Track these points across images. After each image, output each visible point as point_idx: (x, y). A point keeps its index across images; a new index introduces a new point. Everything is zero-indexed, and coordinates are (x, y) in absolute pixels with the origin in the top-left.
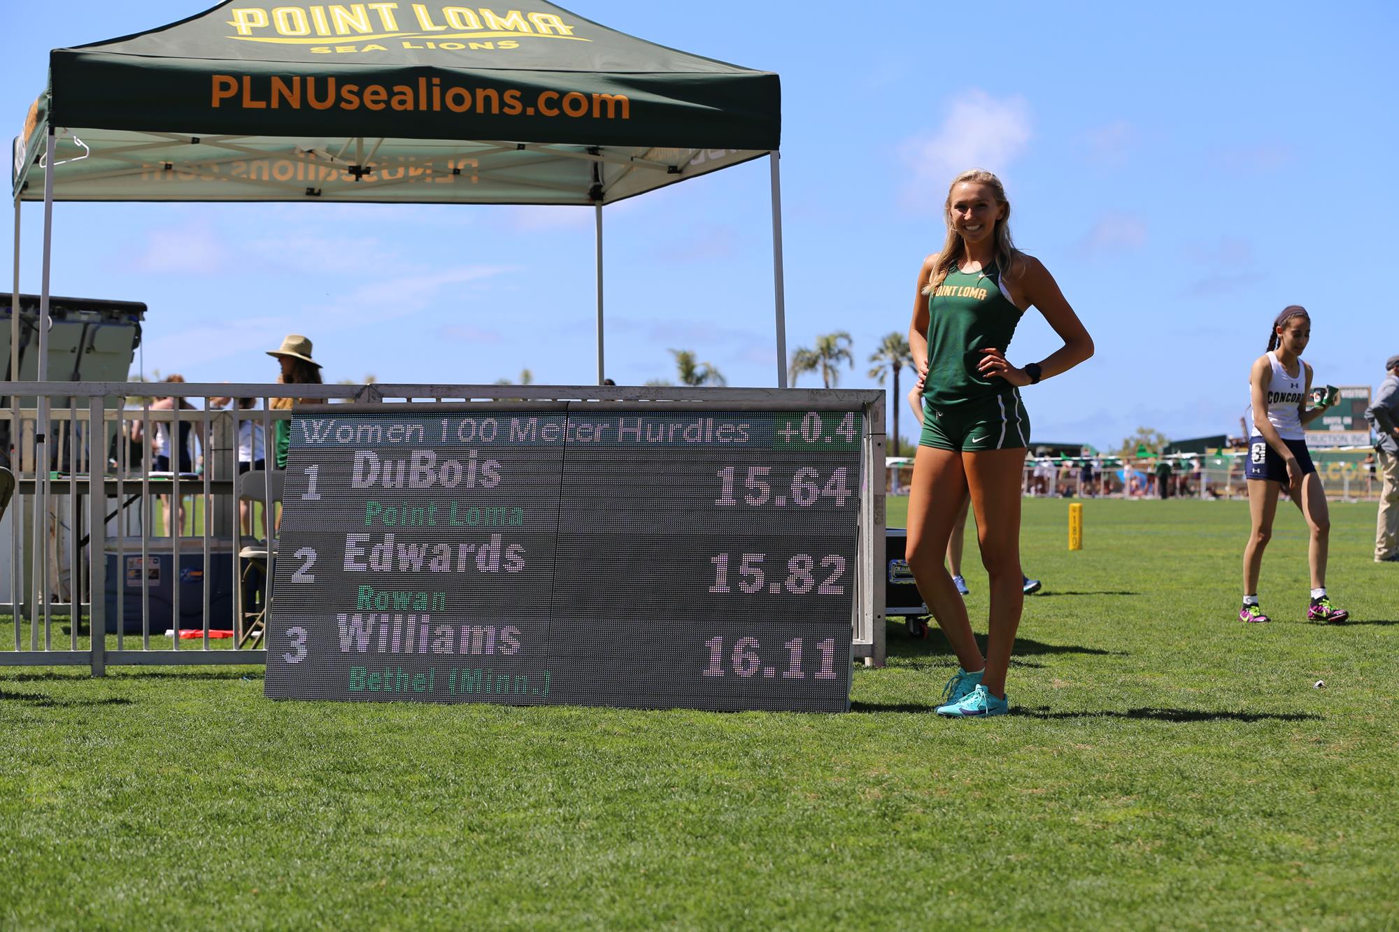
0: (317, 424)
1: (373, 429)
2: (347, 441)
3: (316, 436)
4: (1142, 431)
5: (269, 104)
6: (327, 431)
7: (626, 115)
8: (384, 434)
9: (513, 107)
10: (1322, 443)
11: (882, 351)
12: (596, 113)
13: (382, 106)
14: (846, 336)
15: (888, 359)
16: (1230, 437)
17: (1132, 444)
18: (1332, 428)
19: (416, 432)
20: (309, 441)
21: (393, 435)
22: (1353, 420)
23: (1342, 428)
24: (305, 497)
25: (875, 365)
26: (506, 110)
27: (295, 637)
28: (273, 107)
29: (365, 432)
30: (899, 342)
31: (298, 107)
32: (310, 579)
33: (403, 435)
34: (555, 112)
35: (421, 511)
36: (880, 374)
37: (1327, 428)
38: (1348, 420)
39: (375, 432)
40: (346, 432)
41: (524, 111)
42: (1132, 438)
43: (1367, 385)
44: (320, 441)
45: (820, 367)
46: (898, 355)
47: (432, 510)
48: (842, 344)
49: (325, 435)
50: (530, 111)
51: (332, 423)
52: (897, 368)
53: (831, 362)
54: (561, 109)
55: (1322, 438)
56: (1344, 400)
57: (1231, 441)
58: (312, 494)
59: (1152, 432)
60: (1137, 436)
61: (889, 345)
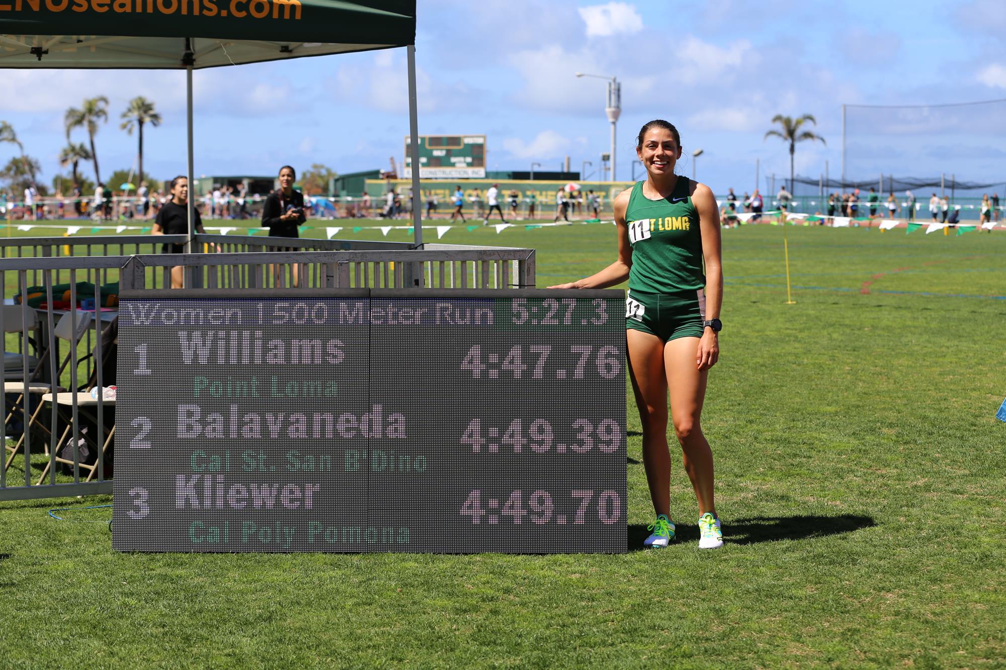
0: (143, 307)
1: (195, 312)
2: (171, 323)
3: (143, 318)
4: (315, 166)
5: (14, 7)
6: (153, 314)
7: (298, 16)
8: (206, 316)
9: (210, 10)
10: (450, 176)
11: (130, 110)
12: (276, 15)
13: (106, 9)
14: (105, 100)
15: (135, 115)
16: (382, 171)
17: (308, 175)
18: (457, 165)
19: (235, 315)
20: (137, 323)
21: (214, 318)
22: (473, 160)
23: (464, 165)
24: (136, 372)
25: (124, 121)
26: (205, 12)
27: (138, 496)
28: (17, 10)
29: (188, 316)
30: (143, 104)
31: (38, 10)
32: (147, 445)
33: (224, 317)
34: (243, 14)
35: (245, 383)
36: (129, 126)
37: (453, 165)
38: (469, 160)
39: (197, 315)
40: (171, 315)
41: (219, 13)
42: (308, 171)
43: (483, 135)
44: (147, 323)
45: (85, 123)
46: (142, 112)
47: (254, 381)
48: (101, 105)
49: (151, 317)
50: (224, 13)
51: (157, 307)
52: (141, 123)
53: (94, 119)
54: (248, 11)
55: (450, 172)
56: (467, 145)
57: (383, 174)
58: (143, 370)
59: (322, 167)
60: (312, 170)
61: (135, 105)
